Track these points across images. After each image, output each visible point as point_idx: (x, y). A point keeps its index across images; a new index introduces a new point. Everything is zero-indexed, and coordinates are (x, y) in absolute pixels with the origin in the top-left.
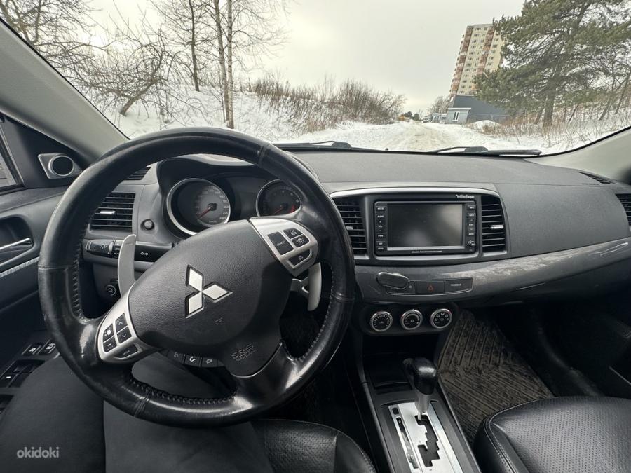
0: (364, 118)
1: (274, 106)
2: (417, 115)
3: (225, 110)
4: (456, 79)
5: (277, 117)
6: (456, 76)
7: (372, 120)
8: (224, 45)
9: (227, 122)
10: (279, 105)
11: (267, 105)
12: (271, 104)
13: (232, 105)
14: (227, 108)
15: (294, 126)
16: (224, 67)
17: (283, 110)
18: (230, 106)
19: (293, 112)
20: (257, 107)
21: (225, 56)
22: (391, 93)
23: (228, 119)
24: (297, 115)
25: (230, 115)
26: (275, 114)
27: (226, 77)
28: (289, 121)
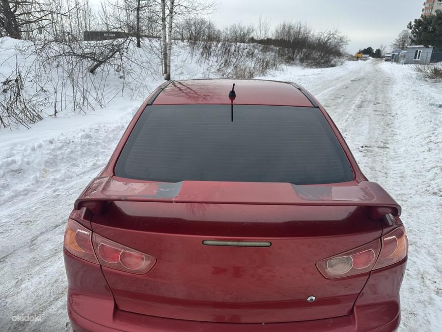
0: (302, 60)
1: (205, 56)
2: (379, 51)
3: (164, 65)
4: (426, 8)
5: (208, 66)
6: (427, 5)
7: (312, 63)
8: (166, 15)
9: (165, 75)
10: (210, 54)
11: (199, 56)
12: (202, 54)
13: (170, 61)
14: (166, 64)
15: (223, 75)
16: (165, 31)
17: (213, 59)
18: (168, 62)
19: (223, 61)
20: (189, 59)
21: (166, 23)
22: (336, 32)
23: (166, 72)
24: (227, 64)
25: (168, 70)
26: (206, 64)
27: (166, 39)
28: (218, 70)
